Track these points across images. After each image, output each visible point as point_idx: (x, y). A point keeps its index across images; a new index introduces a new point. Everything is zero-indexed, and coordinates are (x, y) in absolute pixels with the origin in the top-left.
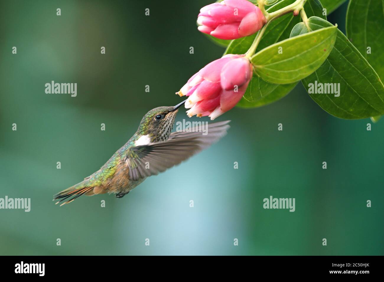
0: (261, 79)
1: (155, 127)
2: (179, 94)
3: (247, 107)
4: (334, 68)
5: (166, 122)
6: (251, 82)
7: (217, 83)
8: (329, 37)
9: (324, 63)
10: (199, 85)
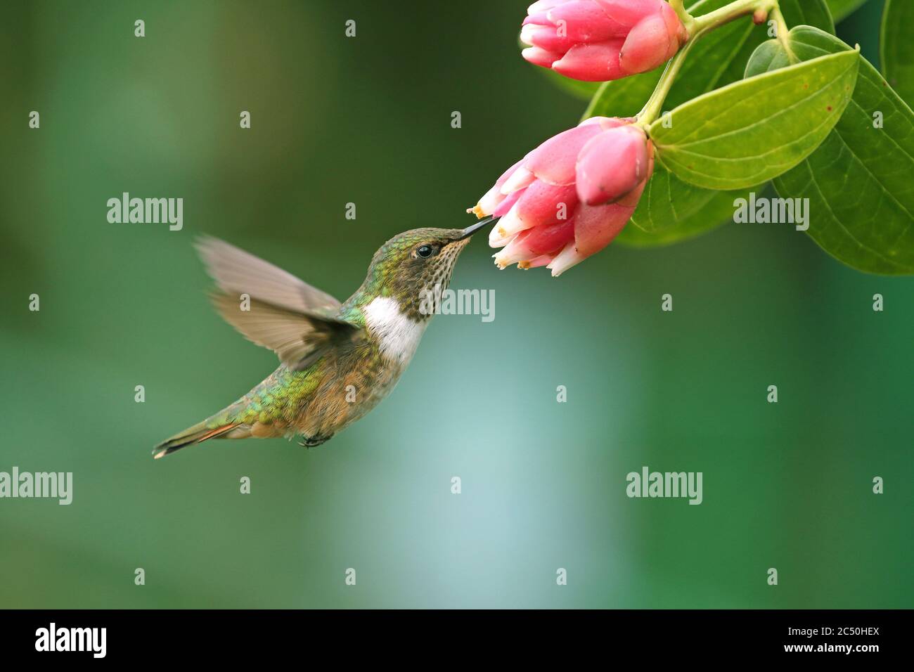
0: (673, 179)
1: (413, 275)
2: (474, 212)
3: (639, 243)
4: (852, 149)
5: (441, 264)
6: (651, 185)
7: (568, 188)
8: (839, 77)
9: (828, 137)
10: (524, 190)
